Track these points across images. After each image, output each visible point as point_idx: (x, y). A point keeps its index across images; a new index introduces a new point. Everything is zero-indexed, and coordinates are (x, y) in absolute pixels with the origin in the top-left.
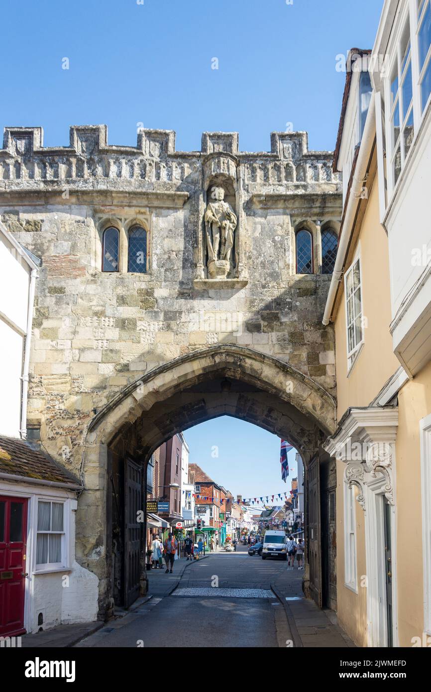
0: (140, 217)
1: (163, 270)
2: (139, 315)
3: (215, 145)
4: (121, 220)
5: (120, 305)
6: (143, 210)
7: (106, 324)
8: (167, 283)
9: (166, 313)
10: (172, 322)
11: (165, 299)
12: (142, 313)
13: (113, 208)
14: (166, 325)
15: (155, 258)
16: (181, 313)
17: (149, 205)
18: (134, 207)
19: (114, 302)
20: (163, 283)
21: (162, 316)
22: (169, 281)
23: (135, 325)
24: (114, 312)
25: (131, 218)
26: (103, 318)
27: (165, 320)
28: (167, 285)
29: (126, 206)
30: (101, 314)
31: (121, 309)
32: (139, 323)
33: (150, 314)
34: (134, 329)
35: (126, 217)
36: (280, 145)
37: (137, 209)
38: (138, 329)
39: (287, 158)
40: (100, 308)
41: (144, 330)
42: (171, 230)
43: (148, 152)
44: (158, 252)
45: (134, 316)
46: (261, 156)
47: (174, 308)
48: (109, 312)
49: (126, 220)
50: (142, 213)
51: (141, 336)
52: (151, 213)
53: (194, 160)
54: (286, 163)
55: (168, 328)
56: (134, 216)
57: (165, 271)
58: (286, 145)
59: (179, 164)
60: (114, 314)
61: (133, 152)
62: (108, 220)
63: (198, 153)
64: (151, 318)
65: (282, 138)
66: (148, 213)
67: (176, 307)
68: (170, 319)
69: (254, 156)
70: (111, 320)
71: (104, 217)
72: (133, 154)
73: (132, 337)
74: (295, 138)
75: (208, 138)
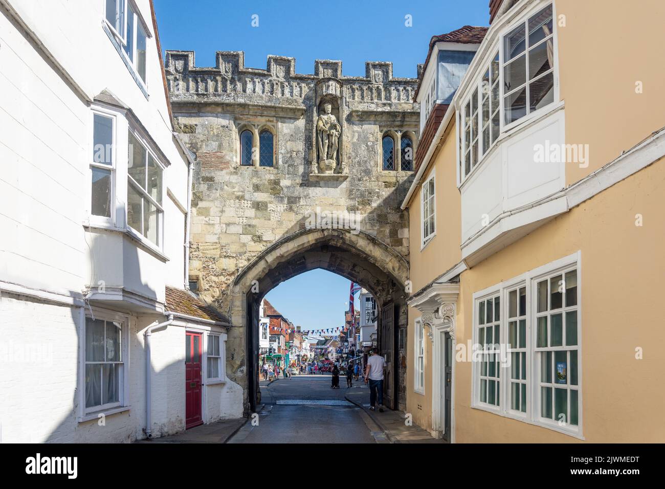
0: (270, 124)
1: (286, 165)
2: (270, 199)
3: (325, 70)
4: (254, 125)
5: (255, 191)
6: (271, 119)
7: (246, 206)
8: (290, 176)
9: (289, 198)
10: (294, 205)
11: (288, 187)
12: (272, 198)
13: (249, 116)
14: (289, 207)
15: (280, 156)
16: (300, 198)
17: (276, 116)
18: (264, 117)
19: (251, 189)
20: (287, 176)
21: (286, 200)
22: (291, 174)
23: (266, 206)
24: (251, 196)
25: (262, 125)
26: (243, 201)
27: (288, 203)
28: (289, 177)
29: (259, 115)
30: (241, 198)
31: (256, 194)
32: (269, 205)
33: (278, 199)
34: (266, 210)
35: (259, 124)
36: (373, 72)
37: (267, 118)
38: (269, 209)
39: (377, 82)
40: (240, 194)
41: (273, 211)
42: (292, 135)
43: (275, 74)
44: (283, 151)
45: (265, 200)
46: (358, 80)
47: (295, 194)
48: (247, 196)
49: (258, 126)
50: (271, 121)
51: (272, 215)
52: (277, 121)
53: (309, 81)
54: (377, 86)
55: (291, 209)
56: (265, 123)
57: (288, 166)
58: (376, 72)
59: (298, 84)
60: (251, 198)
61: (265, 74)
62: (245, 126)
63: (312, 76)
64: (278, 202)
65: (374, 66)
66: (275, 121)
67: (296, 194)
68: (292, 202)
69: (353, 80)
70: (249, 202)
71: (243, 123)
72: (264, 75)
73: (264, 216)
74: (384, 67)
75: (320, 65)
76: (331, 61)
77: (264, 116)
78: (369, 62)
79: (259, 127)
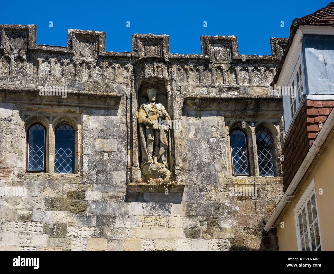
0: (70, 115)
1: (94, 172)
2: (70, 220)
3: (146, 47)
4: (48, 118)
5: (48, 209)
6: (72, 109)
7: (33, 229)
8: (100, 186)
9: (99, 218)
10: (105, 228)
11: (96, 202)
12: (74, 218)
13: (42, 106)
14: (98, 231)
15: (85, 159)
16: (114, 217)
17: (80, 105)
18: (63, 107)
19: (42, 205)
20: (95, 186)
21: (94, 221)
22: (101, 183)
23: (65, 231)
24: (41, 216)
25: (59, 117)
26: (30, 224)
27: (97, 225)
28: (99, 188)
29: (54, 105)
30: (27, 219)
31: (50, 213)
32: (69, 229)
33: (81, 219)
34: (65, 235)
35: (55, 115)
36: (213, 49)
37: (67, 109)
38: (68, 235)
39: (218, 61)
40: (26, 212)
41: (75, 237)
42: (102, 130)
43: (78, 52)
44: (89, 152)
45: (64, 221)
46: (192, 59)
47: (107, 212)
48: (36, 216)
49: (54, 118)
50: (71, 112)
51: (73, 243)
52: (81, 112)
53: (125, 61)
54: (218, 65)
55: (102, 234)
56: (63, 115)
57: (97, 172)
58: (216, 48)
59: (110, 64)
60: (43, 218)
61: (64, 52)
62: (35, 118)
63: (129, 55)
64: (83, 223)
65: (213, 42)
66: (78, 112)
67: (109, 212)
68: (104, 224)
69: (186, 59)
70: (39, 224)
71: (32, 114)
72: (64, 54)
73: (62, 244)
74: (227, 43)
75: (138, 41)
76: (154, 35)
77: (62, 105)
78: (205, 36)
79: (55, 120)
